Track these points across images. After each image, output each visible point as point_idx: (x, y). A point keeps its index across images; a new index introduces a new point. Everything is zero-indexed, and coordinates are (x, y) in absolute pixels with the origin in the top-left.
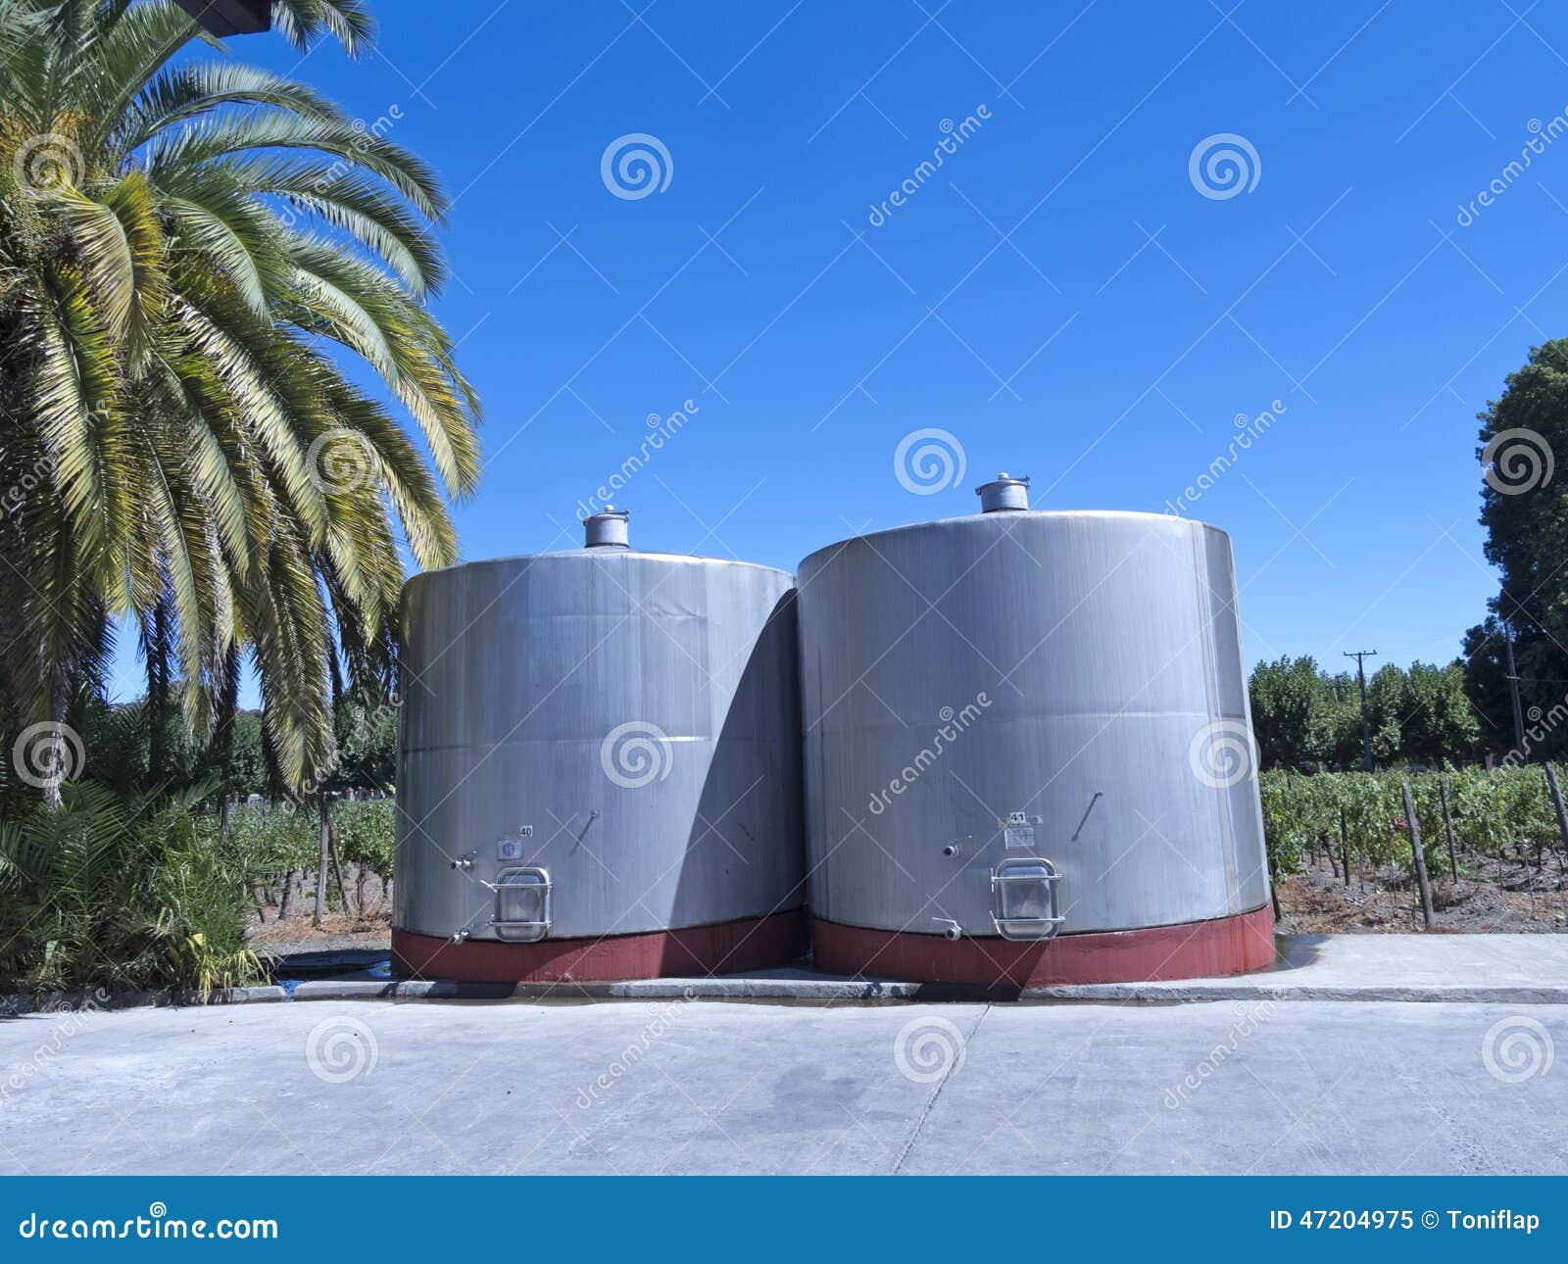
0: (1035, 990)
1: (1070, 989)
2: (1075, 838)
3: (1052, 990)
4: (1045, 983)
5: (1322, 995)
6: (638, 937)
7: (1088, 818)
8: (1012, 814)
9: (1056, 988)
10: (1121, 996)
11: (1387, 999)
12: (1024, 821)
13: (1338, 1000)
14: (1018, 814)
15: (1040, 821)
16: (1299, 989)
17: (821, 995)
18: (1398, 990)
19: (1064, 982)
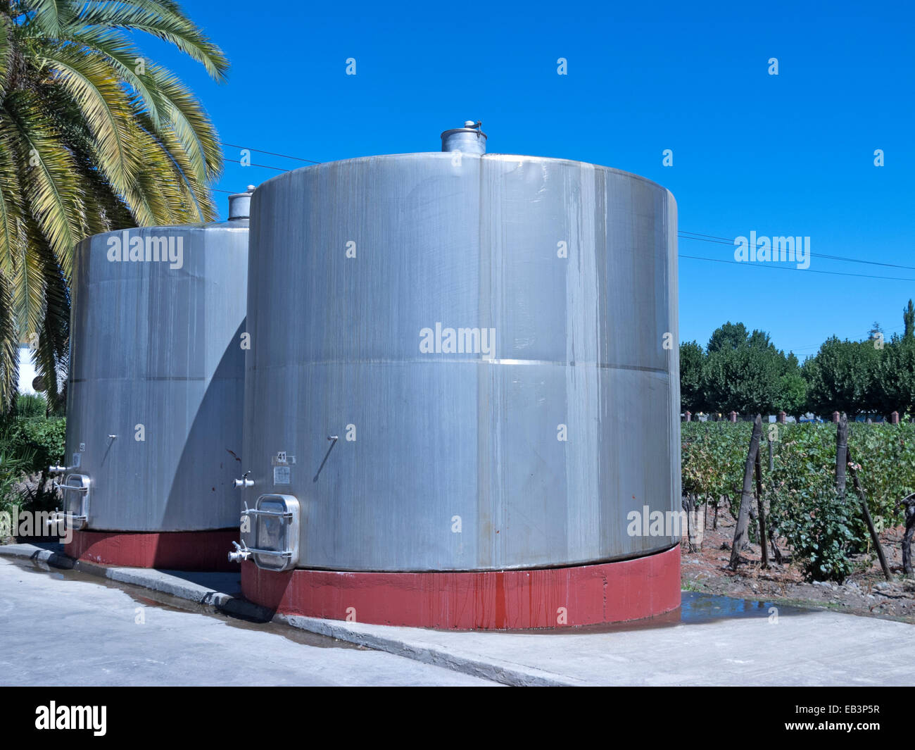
0: (281, 616)
1: (299, 619)
2: (316, 479)
3: (289, 618)
4: (287, 611)
5: (442, 661)
6: (139, 535)
7: (328, 460)
8: (279, 453)
9: (292, 617)
10: (324, 632)
11: (484, 676)
12: (285, 461)
13: (451, 668)
14: (282, 453)
15: (294, 461)
16: (430, 651)
17: (185, 596)
18: (495, 668)
19: (299, 612)
